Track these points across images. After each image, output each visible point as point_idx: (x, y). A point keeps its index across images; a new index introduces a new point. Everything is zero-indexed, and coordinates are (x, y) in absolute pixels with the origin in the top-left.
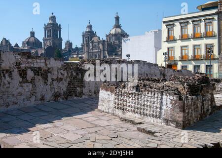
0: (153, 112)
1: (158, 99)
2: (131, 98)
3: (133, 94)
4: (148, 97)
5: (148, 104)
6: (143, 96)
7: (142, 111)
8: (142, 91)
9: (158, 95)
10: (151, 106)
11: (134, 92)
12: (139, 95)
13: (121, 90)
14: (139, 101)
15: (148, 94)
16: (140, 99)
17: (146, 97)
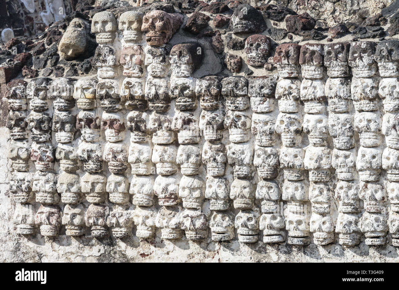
0: (357, 211)
1: (378, 110)
2: (162, 136)
3: (168, 99)
4: (300, 102)
5: (309, 164)
6: (255, 101)
7: (265, 222)
8: (240, 66)
9: (376, 77)
10: (332, 171)
11: (176, 80)
12: (220, 97)
13: (59, 82)
14: (232, 149)
15: (296, 78)
16: (235, 134)
17: (286, 104)
